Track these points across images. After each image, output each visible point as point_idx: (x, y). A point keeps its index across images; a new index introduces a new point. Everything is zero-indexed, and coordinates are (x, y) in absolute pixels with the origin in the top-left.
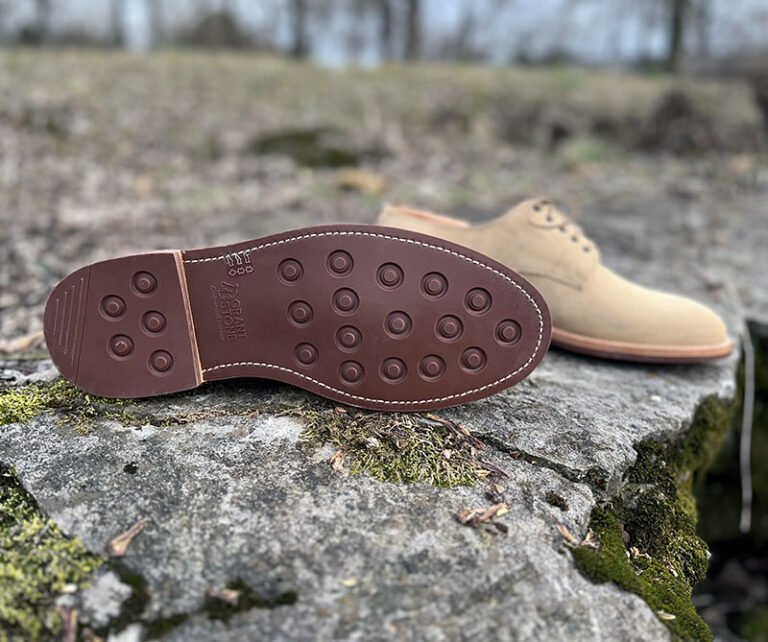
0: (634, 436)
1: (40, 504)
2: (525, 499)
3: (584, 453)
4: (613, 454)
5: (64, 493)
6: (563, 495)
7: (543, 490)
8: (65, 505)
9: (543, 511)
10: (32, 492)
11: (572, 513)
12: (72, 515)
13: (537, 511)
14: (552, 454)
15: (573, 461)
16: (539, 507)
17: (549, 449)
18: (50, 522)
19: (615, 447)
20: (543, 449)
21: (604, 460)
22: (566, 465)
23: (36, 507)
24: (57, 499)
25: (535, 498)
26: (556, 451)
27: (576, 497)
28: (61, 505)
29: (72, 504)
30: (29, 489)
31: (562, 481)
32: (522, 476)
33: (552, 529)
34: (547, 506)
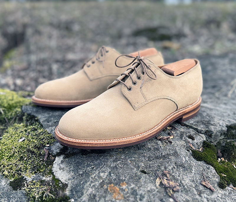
0: (227, 123)
1: (44, 126)
2: (181, 136)
3: (206, 126)
4: (217, 127)
5: (50, 124)
6: (194, 136)
7: (188, 134)
8: (50, 126)
9: (186, 139)
10: (42, 123)
11: (195, 141)
12: (51, 129)
13: (184, 139)
14: (195, 125)
15: (201, 127)
16: (184, 138)
17: (194, 124)
18: (45, 130)
19: (218, 125)
20: (192, 124)
21: (213, 128)
22: (198, 128)
23: (43, 127)
24: (48, 125)
25: (184, 136)
26: (197, 124)
27: (199, 137)
28: (48, 126)
29: (52, 126)
30: (41, 122)
31: (195, 132)
32: (182, 130)
33: (187, 144)
34: (187, 138)
